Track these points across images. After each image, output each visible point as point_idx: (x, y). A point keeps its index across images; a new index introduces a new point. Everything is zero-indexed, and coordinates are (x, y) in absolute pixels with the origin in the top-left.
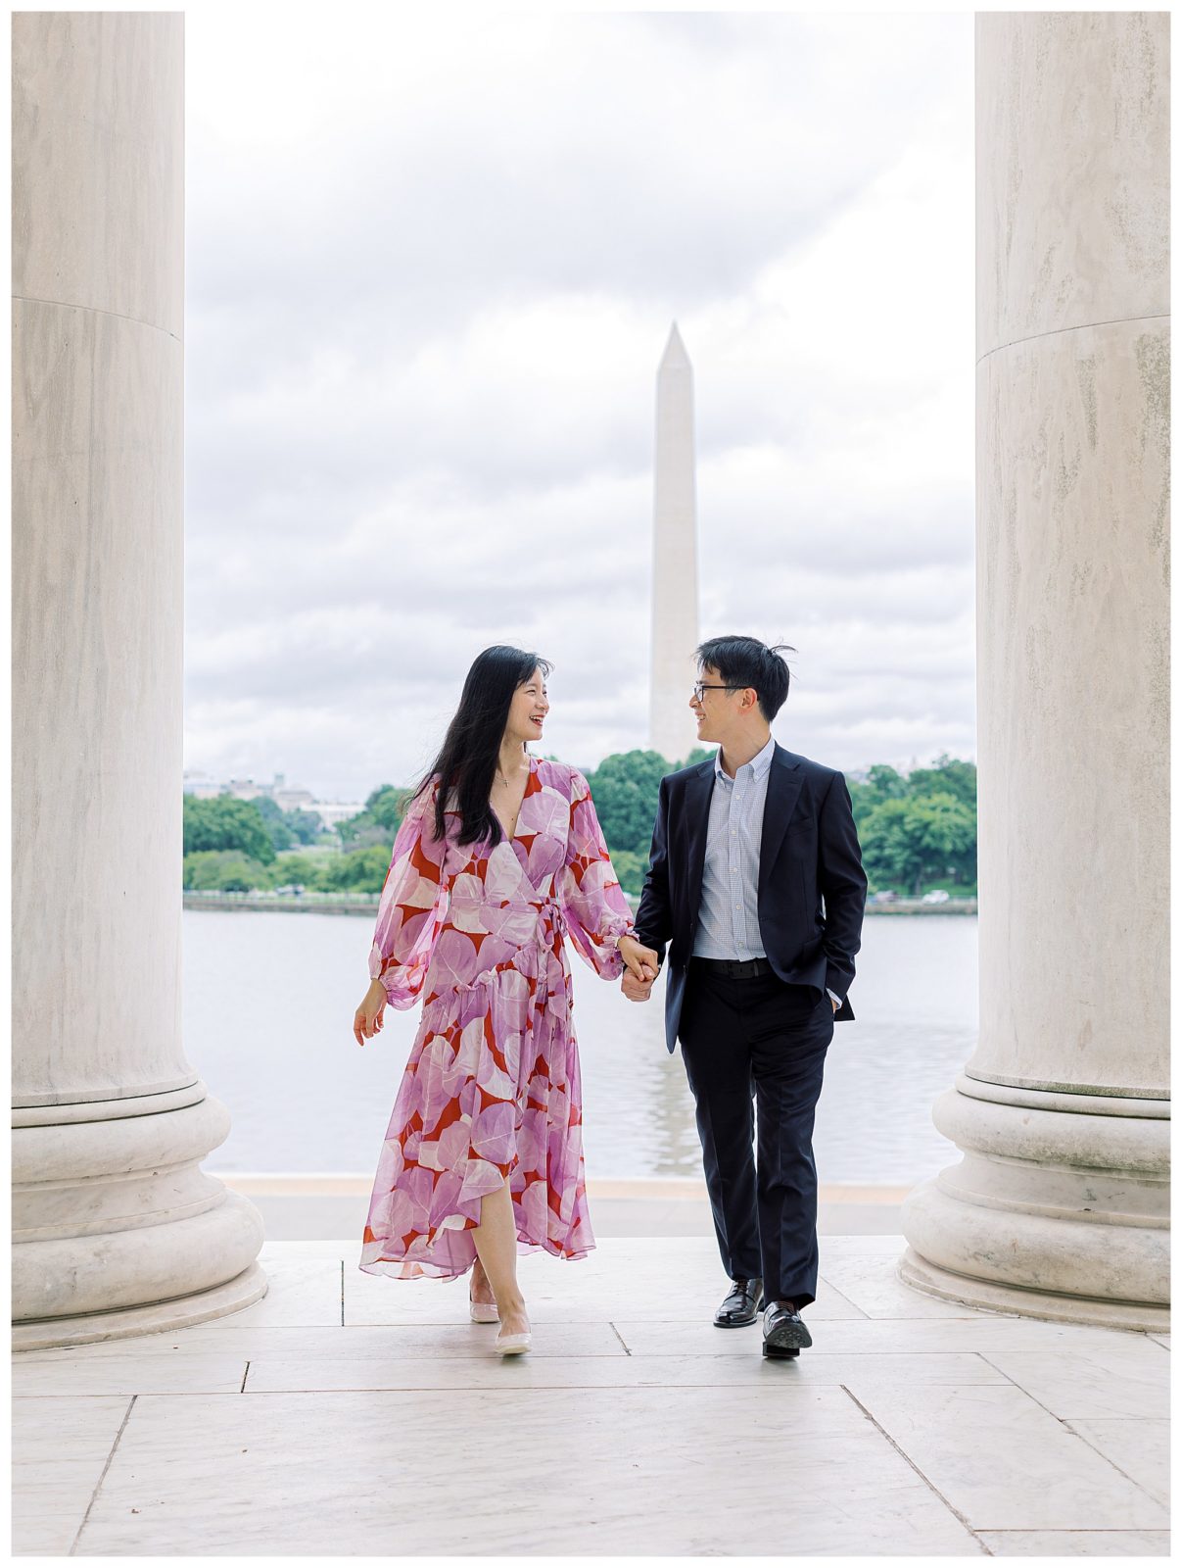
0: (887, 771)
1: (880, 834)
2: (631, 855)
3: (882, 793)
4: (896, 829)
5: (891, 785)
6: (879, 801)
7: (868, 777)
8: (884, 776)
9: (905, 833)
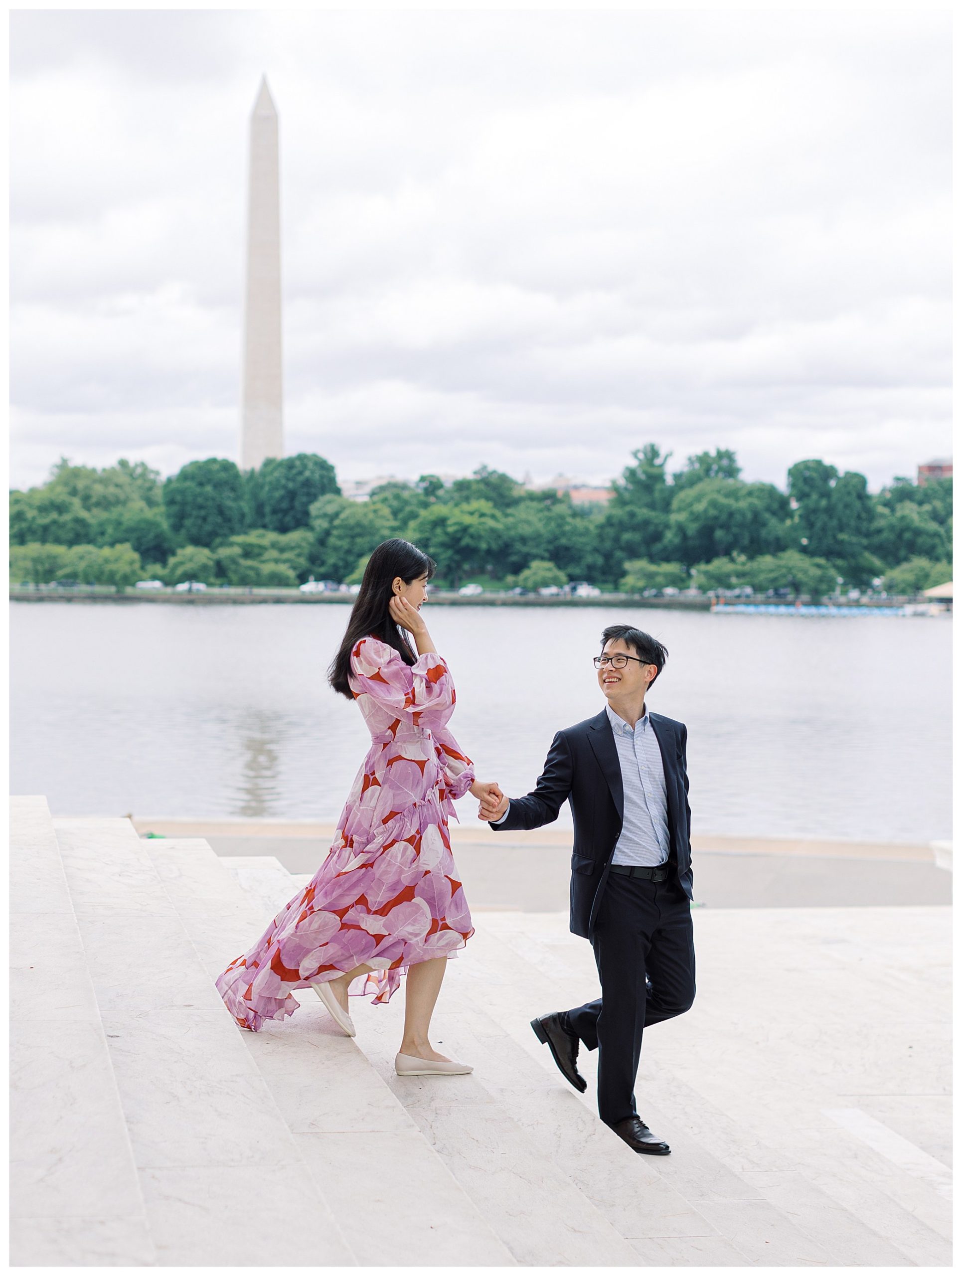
0: (435, 480)
1: (427, 535)
2: (206, 551)
3: (429, 499)
4: (439, 531)
5: (438, 492)
6: (425, 505)
7: (419, 484)
8: (431, 483)
9: (447, 534)
